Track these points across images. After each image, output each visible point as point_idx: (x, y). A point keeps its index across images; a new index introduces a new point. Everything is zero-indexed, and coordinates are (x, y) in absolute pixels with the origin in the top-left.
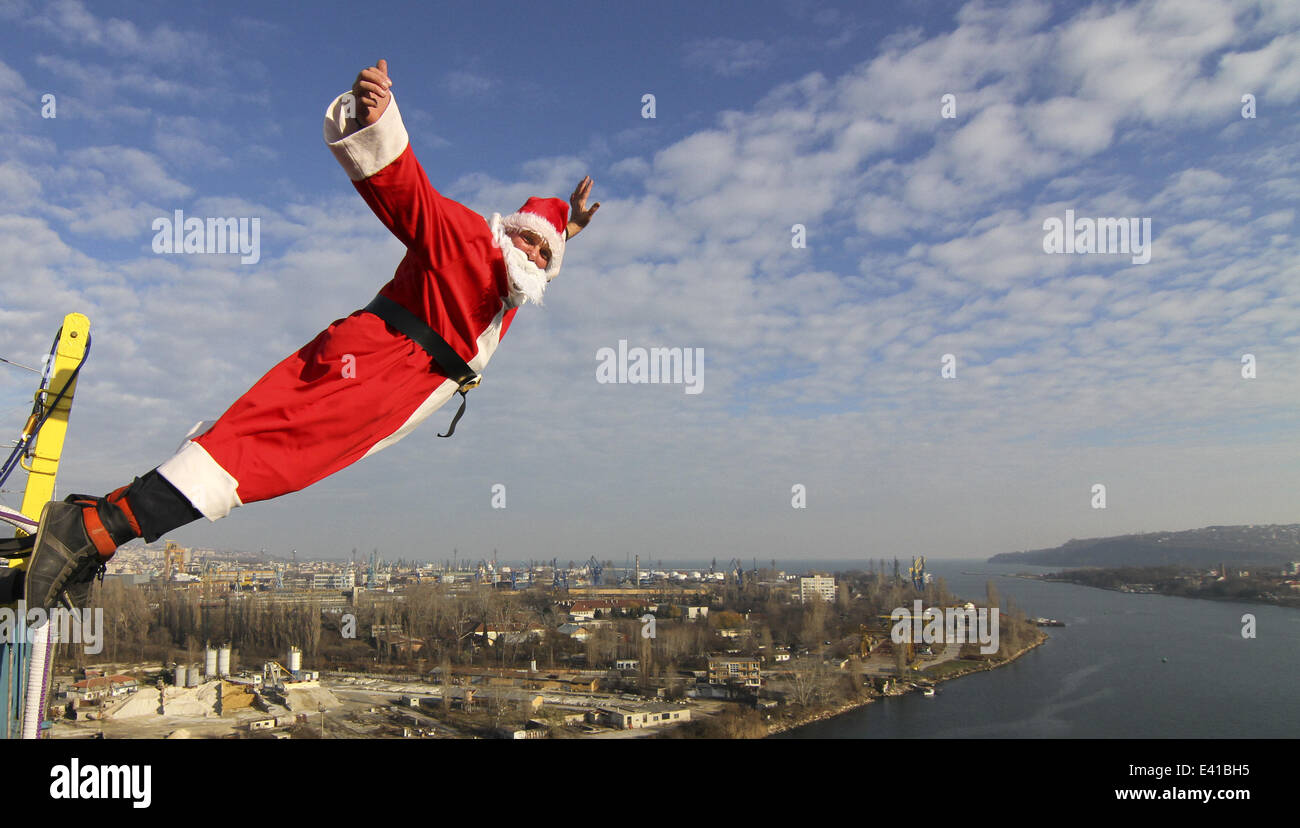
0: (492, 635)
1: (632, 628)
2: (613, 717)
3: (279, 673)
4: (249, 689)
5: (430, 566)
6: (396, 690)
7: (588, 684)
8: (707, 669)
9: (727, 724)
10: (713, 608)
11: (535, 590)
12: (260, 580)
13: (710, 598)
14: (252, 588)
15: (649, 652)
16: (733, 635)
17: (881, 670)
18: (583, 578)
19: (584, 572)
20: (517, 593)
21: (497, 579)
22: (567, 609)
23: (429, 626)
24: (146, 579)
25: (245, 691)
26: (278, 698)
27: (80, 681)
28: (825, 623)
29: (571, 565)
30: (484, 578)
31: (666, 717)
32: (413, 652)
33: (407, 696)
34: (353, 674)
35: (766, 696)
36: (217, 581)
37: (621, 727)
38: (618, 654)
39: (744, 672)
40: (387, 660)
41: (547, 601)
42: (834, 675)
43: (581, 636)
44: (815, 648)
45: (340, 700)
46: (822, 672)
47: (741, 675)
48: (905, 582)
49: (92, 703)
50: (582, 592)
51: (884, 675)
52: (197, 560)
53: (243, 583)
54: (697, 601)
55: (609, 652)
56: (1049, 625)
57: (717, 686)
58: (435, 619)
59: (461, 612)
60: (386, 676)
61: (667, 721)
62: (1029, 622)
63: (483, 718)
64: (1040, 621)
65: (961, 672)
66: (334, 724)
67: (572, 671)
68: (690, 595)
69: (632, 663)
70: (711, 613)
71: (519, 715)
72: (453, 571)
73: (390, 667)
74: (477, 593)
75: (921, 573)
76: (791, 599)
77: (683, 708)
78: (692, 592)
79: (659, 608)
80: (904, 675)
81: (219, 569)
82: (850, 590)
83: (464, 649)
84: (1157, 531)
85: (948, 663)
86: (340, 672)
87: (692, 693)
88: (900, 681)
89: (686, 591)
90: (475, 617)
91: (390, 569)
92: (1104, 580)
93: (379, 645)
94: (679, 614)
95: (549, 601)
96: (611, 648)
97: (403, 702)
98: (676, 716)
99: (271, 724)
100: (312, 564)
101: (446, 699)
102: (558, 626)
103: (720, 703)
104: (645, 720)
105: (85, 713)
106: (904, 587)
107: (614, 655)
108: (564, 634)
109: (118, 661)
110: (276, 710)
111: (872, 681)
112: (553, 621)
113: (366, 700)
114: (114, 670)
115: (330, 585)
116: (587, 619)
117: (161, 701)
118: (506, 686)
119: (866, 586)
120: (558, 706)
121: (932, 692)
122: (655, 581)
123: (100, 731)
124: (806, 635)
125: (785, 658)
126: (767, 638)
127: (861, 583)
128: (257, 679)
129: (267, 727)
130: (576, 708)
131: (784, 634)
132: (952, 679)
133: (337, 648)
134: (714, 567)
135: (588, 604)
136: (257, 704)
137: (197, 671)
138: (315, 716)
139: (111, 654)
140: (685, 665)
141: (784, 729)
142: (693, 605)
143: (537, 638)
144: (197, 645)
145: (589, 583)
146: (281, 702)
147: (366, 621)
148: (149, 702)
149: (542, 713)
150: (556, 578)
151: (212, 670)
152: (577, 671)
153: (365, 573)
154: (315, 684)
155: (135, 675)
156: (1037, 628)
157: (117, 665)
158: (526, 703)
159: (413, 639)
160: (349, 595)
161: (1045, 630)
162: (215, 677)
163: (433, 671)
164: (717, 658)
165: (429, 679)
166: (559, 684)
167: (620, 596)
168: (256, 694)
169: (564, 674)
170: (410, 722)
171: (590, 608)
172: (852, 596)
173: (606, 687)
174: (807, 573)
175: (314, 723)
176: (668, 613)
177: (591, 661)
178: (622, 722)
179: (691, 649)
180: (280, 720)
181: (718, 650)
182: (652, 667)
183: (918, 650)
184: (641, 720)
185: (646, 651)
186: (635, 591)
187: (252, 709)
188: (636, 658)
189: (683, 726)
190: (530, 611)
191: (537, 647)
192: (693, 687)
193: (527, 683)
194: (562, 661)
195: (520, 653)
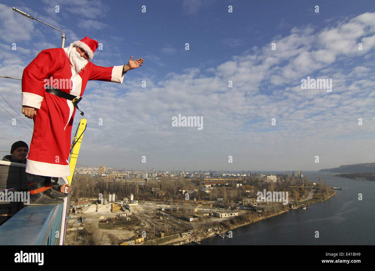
0: (184, 191)
1: (222, 189)
2: (217, 214)
3: (128, 201)
4: (120, 205)
5: (167, 172)
6: (158, 206)
7: (210, 205)
8: (242, 201)
9: (248, 217)
11: (195, 179)
12: (123, 176)
13: (243, 181)
14: (121, 178)
15: (226, 196)
16: (249, 192)
17: (291, 202)
18: (208, 175)
19: (208, 174)
20: (190, 180)
21: (185, 176)
22: (204, 184)
23: (167, 189)
24: (94, 175)
25: (119, 206)
26: (127, 208)
27: (76, 203)
28: (274, 188)
29: (205, 172)
30: (182, 176)
31: (231, 215)
32: (163, 195)
33: (161, 208)
34: (147, 201)
35: (259, 209)
36: (112, 176)
37: (219, 217)
38: (218, 196)
39: (253, 202)
40: (156, 198)
41: (198, 182)
42: (278, 203)
43: (208, 192)
45: (143, 208)
47: (252, 203)
48: (296, 177)
49: (79, 208)
50: (208, 179)
51: (292, 203)
52: (107, 170)
53: (119, 176)
54: (239, 182)
55: (215, 196)
56: (337, 189)
57: (245, 206)
58: (169, 187)
59: (175, 185)
60: (156, 202)
62: (332, 188)
63: (181, 214)
64: (335, 188)
65: (313, 202)
66: (141, 215)
67: (205, 201)
68: (237, 181)
69: (222, 199)
70: (243, 185)
71: (191, 214)
72: (173, 173)
73: (157, 200)
74: (180, 180)
75: (300, 175)
76: (265, 182)
77: (236, 212)
78: (237, 180)
79: (229, 184)
80: (297, 203)
81: (113, 173)
82: (281, 179)
83: (176, 195)
85: (310, 200)
86: (143, 201)
87: (238, 208)
88: (296, 205)
89: (236, 179)
90: (179, 186)
91: (157, 173)
92: (352, 177)
93: (154, 194)
94: (234, 186)
96: (216, 195)
97: (160, 209)
98: (234, 214)
99: (125, 215)
100: (137, 171)
101: (172, 209)
102: (202, 189)
103: (246, 211)
104: (226, 215)
105: (77, 211)
106: (296, 178)
107: (217, 197)
108: (203, 191)
109: (86, 197)
110: (127, 211)
111: (288, 205)
112: (200, 187)
113: (150, 209)
114: (85, 200)
115: (141, 177)
116: (209, 187)
117: (97, 208)
118: (188, 205)
120: (202, 211)
121: (305, 208)
122: (227, 176)
123: (81, 216)
127: (284, 177)
128: (122, 203)
129: (124, 216)
130: (207, 212)
132: (311, 204)
133: (143, 194)
134: (243, 173)
135: (209, 182)
136: (122, 209)
137: (106, 200)
138: (137, 213)
139: (85, 195)
140: (236, 200)
141: (264, 218)
142: (238, 183)
143: (196, 192)
144: (107, 193)
145: (210, 177)
146: (128, 209)
147: (150, 187)
148: (94, 209)
149: (197, 213)
150: (201, 176)
151: (110, 200)
152: (207, 201)
153: (150, 174)
154: (137, 204)
155: (90, 201)
156: (334, 190)
157: (86, 198)
158: (193, 210)
159: (163, 192)
160: (146, 180)
162: (111, 202)
163: (168, 201)
164: (245, 198)
165: (167, 203)
166: (202, 205)
167: (218, 180)
168: (121, 207)
169: (203, 202)
170: (162, 215)
171: (210, 184)
172: (281, 181)
173: (216, 206)
174: (269, 175)
175: (136, 215)
176: (231, 186)
177: (210, 198)
178: (219, 216)
179: (238, 196)
180: (127, 214)
181: (245, 196)
182: (227, 200)
183: (301, 196)
184: (225, 216)
185: (225, 196)
186: (222, 179)
187: (120, 211)
188: (223, 198)
189: (236, 217)
190: (194, 184)
191: (196, 195)
192: (239, 206)
193: (193, 204)
194: (203, 199)
195: (191, 196)
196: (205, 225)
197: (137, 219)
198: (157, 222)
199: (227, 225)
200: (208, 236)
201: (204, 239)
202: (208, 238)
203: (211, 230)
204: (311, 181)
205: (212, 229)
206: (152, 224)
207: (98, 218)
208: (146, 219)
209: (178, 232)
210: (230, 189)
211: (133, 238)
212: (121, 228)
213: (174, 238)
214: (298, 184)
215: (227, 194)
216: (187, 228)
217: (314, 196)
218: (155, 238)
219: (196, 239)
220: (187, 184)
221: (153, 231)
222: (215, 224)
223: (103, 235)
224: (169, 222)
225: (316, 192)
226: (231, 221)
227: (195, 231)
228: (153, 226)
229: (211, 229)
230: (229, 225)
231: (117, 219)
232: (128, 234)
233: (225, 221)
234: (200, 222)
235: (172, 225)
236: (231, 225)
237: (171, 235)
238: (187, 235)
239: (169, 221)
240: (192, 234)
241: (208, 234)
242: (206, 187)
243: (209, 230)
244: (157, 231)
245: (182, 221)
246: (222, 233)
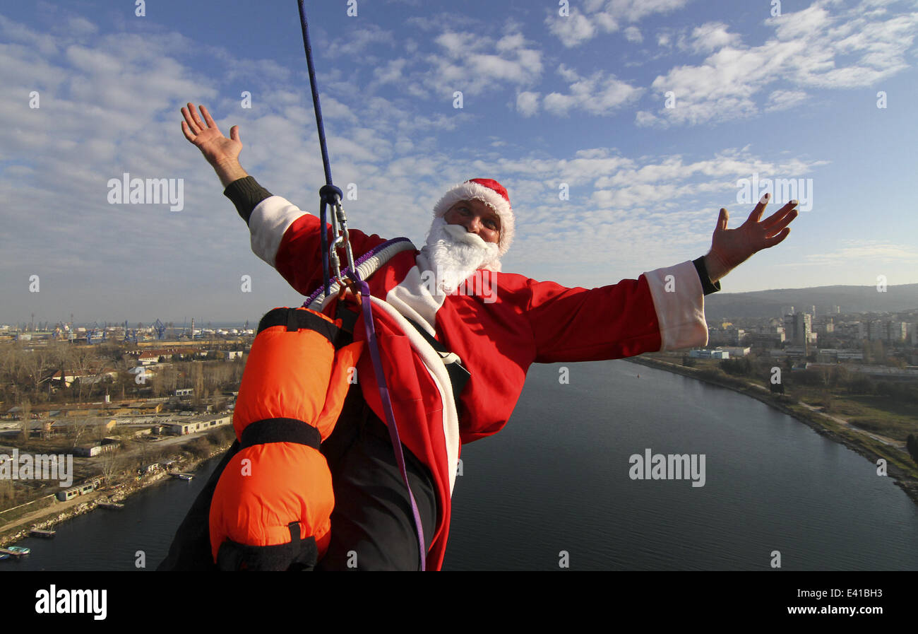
1: (189, 368)
2: (174, 429)
5: (5, 328)
7: (154, 408)
10: (246, 352)
11: (108, 344)
13: (245, 346)
15: (202, 383)
18: (150, 334)
19: (150, 330)
20: (92, 346)
21: (74, 336)
22: (136, 357)
23: (7, 375)
29: (140, 326)
30: (61, 336)
31: (214, 423)
37: (180, 434)
38: (177, 385)
41: (119, 352)
43: (147, 376)
50: (149, 344)
54: (235, 348)
55: (170, 384)
58: (13, 370)
59: (39, 363)
61: (214, 426)
63: (61, 441)
67: (141, 400)
68: (230, 345)
69: (188, 390)
70: (245, 355)
71: (95, 436)
72: (30, 331)
74: (54, 348)
77: (225, 416)
78: (232, 342)
79: (208, 353)
83: (42, 391)
87: (231, 406)
89: (228, 342)
90: (52, 366)
94: (222, 357)
95: (121, 352)
96: (172, 381)
98: (220, 422)
101: (25, 431)
102: (129, 369)
104: (198, 427)
107: (174, 387)
108: (132, 376)
112: (125, 366)
116: (152, 363)
118: (83, 416)
120: (129, 426)
122: (204, 335)
130: (144, 426)
134: (247, 326)
135: (153, 352)
140: (227, 389)
142: (232, 350)
143: (110, 379)
145: (154, 338)
149: (116, 432)
150: (127, 335)
152: (144, 400)
158: (102, 426)
163: (11, 411)
165: (7, 417)
166: (130, 410)
167: (180, 346)
169: (132, 402)
171: (155, 356)
173: (166, 409)
176: (214, 356)
177: (155, 391)
178: (181, 430)
179: (231, 379)
182: (204, 392)
184: (194, 428)
185: (200, 381)
186: (190, 343)
188: (191, 387)
189: (225, 428)
190: (104, 359)
191: (112, 385)
192: (232, 402)
193: (102, 411)
194: (131, 393)
195: (94, 390)
196: (140, 459)
199: (201, 448)
200: (145, 484)
201: (134, 494)
202: (147, 488)
203: (156, 469)
205: (160, 465)
210: (212, 366)
213: (33, 509)
215: (203, 378)
216: (81, 475)
219: (110, 498)
220: (81, 360)
222: (167, 452)
226: (213, 438)
227: (109, 477)
229: (157, 465)
230: (206, 447)
233: (196, 440)
234: (123, 453)
236: (212, 447)
237: (23, 503)
238: (80, 494)
240: (97, 487)
241: (146, 480)
242: (144, 363)
243: (151, 469)
246: (186, 469)
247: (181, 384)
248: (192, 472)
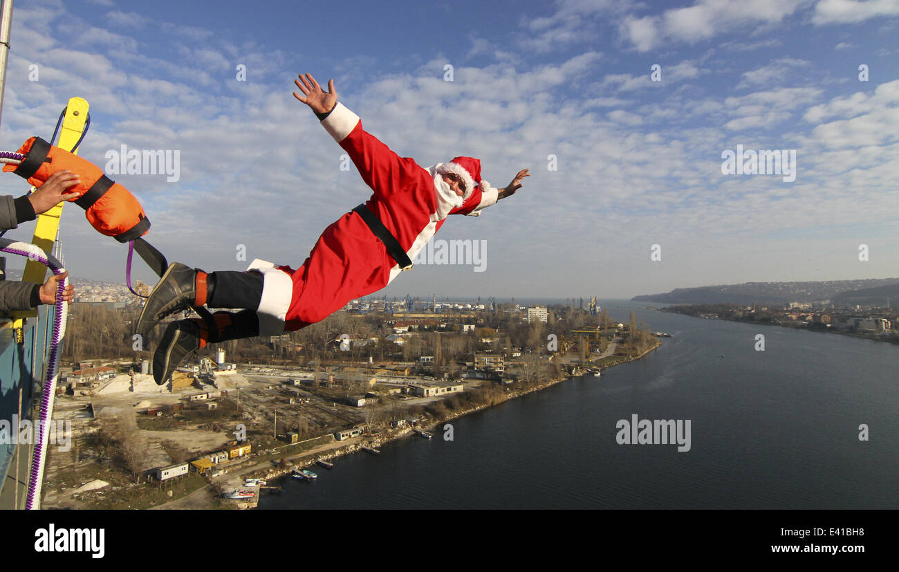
1: (431, 337)
2: (418, 389)
3: (210, 366)
4: (191, 375)
6: (285, 375)
7: (404, 371)
8: (474, 361)
9: (484, 393)
10: (478, 326)
11: (373, 314)
13: (477, 320)
15: (440, 351)
16: (489, 341)
17: (572, 362)
18: (402, 307)
19: (403, 303)
20: (362, 316)
22: (392, 326)
23: (307, 336)
24: (123, 305)
25: (188, 376)
26: (209, 380)
27: (76, 371)
28: (541, 335)
29: (395, 300)
31: (449, 389)
32: (297, 352)
33: (292, 379)
34: (258, 365)
35: (507, 377)
37: (422, 396)
38: (422, 352)
39: (495, 363)
40: (280, 356)
41: (380, 321)
42: (545, 365)
43: (400, 342)
44: (536, 349)
45: (249, 381)
46: (539, 363)
47: (493, 364)
48: (586, 311)
49: (84, 385)
50: (401, 315)
51: (573, 364)
54: (469, 322)
55: (416, 351)
56: (663, 336)
57: (479, 371)
58: (311, 333)
59: (327, 327)
60: (279, 367)
61: (450, 392)
62: (652, 334)
63: (338, 392)
64: (658, 334)
65: (615, 362)
66: (245, 396)
67: (394, 363)
68: (465, 318)
69: (430, 358)
70: (477, 328)
71: (362, 389)
73: (282, 361)
75: (595, 306)
76: (522, 321)
77: (459, 384)
78: (466, 316)
79: (447, 325)
80: (584, 364)
82: (556, 315)
83: (328, 350)
84: (721, 284)
85: (608, 358)
86: (250, 364)
87: (465, 375)
88: (581, 368)
89: (462, 316)
90: (335, 330)
92: (692, 312)
93: (275, 347)
94: (458, 329)
96: (418, 349)
97: (290, 383)
98: (455, 389)
99: (205, 397)
101: (317, 380)
102: (387, 336)
103: (480, 381)
104: (437, 392)
105: (80, 391)
106: (585, 314)
107: (419, 353)
108: (389, 341)
109: (103, 358)
110: (208, 388)
111: (566, 368)
112: (383, 333)
113: (267, 381)
114: (100, 364)
116: (404, 332)
117: (131, 383)
118: (354, 372)
119: (564, 313)
120: (385, 384)
121: (599, 374)
122: (444, 309)
123: (89, 402)
124: (530, 342)
125: (518, 354)
126: (509, 343)
127: (562, 312)
128: (196, 369)
129: (202, 398)
130: (396, 385)
131: (518, 341)
132: (610, 366)
133: (248, 349)
134: (479, 302)
135: (404, 322)
136: (195, 384)
138: (233, 392)
139: (98, 354)
140: (461, 359)
141: (517, 396)
142: (467, 324)
143: (373, 343)
145: (405, 310)
146: (211, 383)
148: (123, 384)
149: (375, 388)
150: (386, 307)
152: (397, 363)
154: (233, 372)
155: (114, 367)
156: (656, 338)
157: (102, 360)
158: (366, 382)
159: (297, 344)
161: (662, 339)
163: (309, 363)
164: (480, 355)
165: (306, 368)
166: (386, 370)
167: (424, 318)
168: (195, 378)
169: (388, 364)
170: (294, 395)
171: (406, 326)
172: (557, 319)
173: (414, 372)
174: (532, 306)
175: (232, 396)
176: (452, 329)
177: (405, 356)
178: (423, 393)
179: (464, 350)
180: (210, 395)
181: (480, 350)
182: (442, 360)
183: (592, 350)
184: (434, 392)
185: (438, 350)
186: (432, 316)
187: (192, 387)
188: (432, 355)
189: (459, 395)
190: (369, 327)
191: (373, 348)
192: (465, 372)
193: (367, 370)
194: (388, 357)
195: (363, 352)
196: (392, 414)
197: (233, 406)
198: (281, 411)
199: (440, 410)
200: (395, 436)
201: (388, 443)
202: (397, 440)
203: (403, 424)
204: (614, 321)
205: (407, 421)
206: (271, 414)
207: (134, 406)
208: (256, 404)
209: (330, 430)
210: (449, 337)
211: (225, 447)
212: (195, 427)
213: (320, 443)
214: (589, 326)
215: (441, 348)
216: (351, 421)
217: (617, 349)
218: (276, 446)
219: (370, 443)
220: (354, 327)
221: (272, 431)
222: (413, 410)
223: (149, 443)
224: (311, 410)
225: (622, 342)
226: (449, 402)
227: (370, 426)
228: (271, 420)
229: (405, 420)
230: (443, 411)
231: (185, 406)
232: (212, 440)
233: (435, 403)
234: (381, 407)
235: (317, 417)
236: (448, 411)
237: (313, 437)
238: (350, 436)
239: (311, 406)
240: (362, 433)
241: (396, 433)
242: (397, 332)
243: (400, 423)
244: (281, 430)
245: (340, 407)
246: (427, 428)
247: (425, 352)
248: (431, 432)
